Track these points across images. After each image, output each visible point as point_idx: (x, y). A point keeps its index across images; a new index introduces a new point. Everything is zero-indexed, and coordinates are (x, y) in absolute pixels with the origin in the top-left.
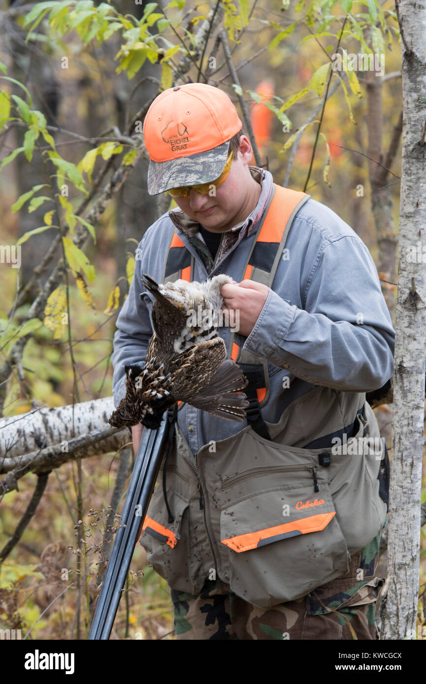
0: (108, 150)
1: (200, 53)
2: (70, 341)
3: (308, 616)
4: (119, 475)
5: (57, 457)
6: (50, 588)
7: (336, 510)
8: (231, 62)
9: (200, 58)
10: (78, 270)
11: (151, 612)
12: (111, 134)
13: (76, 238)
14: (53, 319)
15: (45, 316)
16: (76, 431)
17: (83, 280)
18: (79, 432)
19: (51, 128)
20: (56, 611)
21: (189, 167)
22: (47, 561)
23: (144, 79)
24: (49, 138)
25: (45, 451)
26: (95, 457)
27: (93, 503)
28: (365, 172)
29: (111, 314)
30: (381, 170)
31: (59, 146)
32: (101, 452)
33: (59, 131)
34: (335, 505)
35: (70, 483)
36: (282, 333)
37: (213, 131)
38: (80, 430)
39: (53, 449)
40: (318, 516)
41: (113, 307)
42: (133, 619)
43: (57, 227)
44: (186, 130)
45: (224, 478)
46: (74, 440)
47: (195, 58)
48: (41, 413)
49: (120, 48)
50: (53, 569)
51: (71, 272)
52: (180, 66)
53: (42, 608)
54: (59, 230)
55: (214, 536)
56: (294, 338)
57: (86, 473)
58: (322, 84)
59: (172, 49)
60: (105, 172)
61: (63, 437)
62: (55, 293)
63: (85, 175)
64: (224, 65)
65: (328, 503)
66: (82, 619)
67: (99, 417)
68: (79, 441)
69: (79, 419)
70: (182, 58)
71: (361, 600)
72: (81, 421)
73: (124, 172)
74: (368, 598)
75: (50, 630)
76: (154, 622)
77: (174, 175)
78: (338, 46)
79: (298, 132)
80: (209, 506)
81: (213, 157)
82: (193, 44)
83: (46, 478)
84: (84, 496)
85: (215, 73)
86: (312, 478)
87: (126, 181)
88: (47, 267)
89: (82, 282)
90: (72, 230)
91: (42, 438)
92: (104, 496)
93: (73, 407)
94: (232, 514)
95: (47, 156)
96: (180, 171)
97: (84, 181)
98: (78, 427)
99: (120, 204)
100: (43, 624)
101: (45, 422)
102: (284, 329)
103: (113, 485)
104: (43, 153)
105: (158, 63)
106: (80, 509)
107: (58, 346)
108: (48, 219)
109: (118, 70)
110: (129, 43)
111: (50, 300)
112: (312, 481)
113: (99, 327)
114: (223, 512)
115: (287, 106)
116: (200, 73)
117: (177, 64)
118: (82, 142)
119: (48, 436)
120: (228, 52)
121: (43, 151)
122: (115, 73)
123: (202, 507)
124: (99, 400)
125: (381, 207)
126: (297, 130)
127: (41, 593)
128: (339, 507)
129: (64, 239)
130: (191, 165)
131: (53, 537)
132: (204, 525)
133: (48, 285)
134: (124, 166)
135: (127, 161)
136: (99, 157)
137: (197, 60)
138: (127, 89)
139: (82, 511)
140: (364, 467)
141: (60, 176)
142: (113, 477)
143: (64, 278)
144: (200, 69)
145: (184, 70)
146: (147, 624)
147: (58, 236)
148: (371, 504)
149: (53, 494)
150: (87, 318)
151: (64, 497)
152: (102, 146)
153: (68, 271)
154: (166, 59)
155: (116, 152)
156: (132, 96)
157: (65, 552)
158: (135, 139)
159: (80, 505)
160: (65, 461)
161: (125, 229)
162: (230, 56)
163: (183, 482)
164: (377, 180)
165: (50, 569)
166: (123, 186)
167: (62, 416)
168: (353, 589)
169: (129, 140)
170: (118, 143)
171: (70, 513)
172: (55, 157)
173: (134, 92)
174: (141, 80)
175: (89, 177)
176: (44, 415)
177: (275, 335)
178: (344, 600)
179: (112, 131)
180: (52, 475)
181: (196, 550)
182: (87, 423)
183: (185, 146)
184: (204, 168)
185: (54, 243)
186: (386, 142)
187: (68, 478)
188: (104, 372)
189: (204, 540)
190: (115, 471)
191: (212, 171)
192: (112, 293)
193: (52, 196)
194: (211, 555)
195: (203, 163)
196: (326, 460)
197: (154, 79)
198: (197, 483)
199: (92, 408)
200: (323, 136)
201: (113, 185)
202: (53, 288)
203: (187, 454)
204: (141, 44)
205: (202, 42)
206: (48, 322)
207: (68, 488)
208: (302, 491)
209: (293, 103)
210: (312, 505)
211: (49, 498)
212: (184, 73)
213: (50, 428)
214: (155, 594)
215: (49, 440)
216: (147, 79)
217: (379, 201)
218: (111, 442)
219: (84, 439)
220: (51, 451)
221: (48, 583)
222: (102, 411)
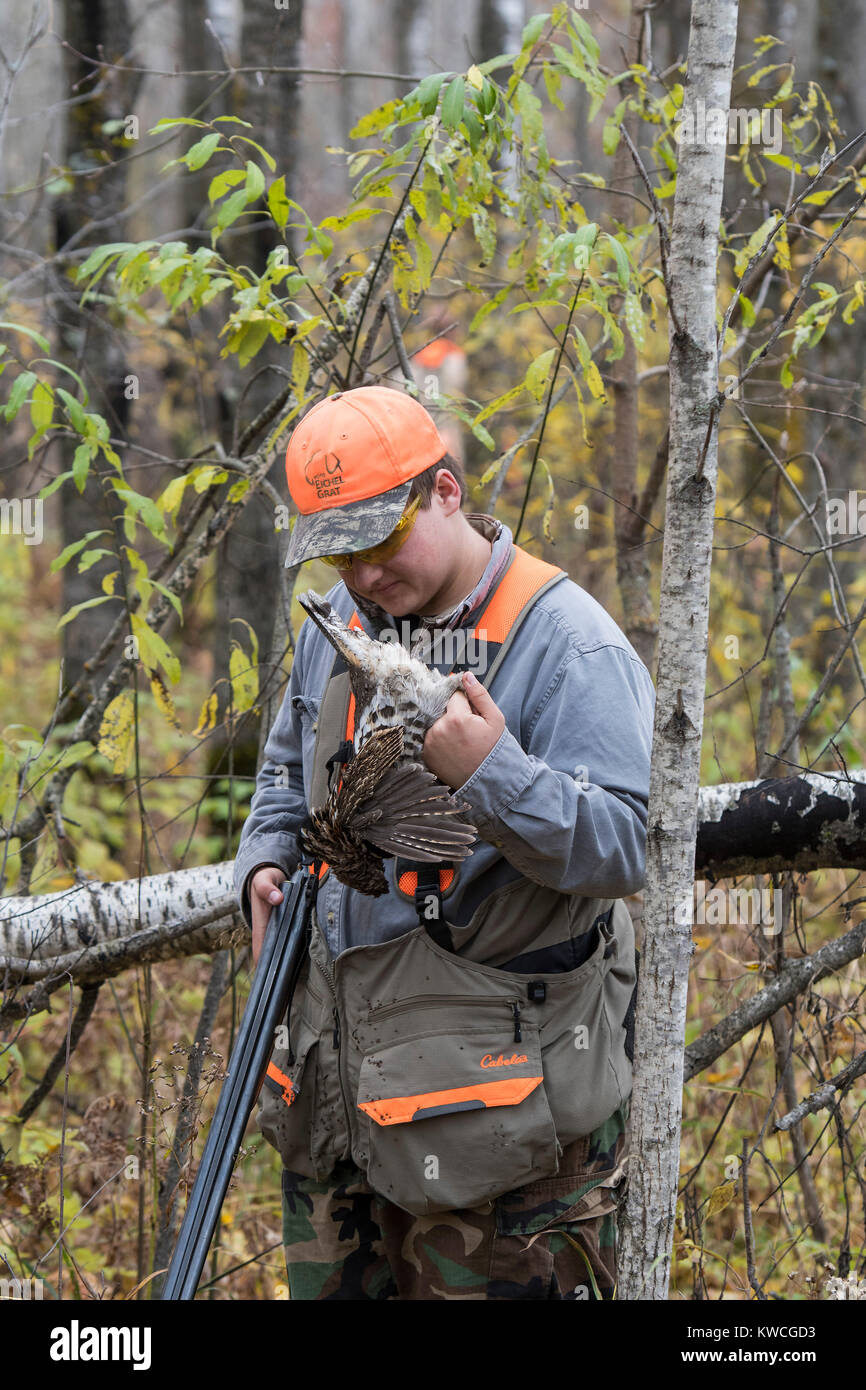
0: (205, 478)
1: (354, 328)
2: (137, 778)
3: (500, 1237)
4: (210, 991)
5: (112, 959)
6: (98, 1166)
7: (545, 1073)
8: (402, 344)
9: (353, 335)
10: (154, 667)
11: (255, 1207)
12: (212, 453)
13: (150, 616)
14: (112, 743)
15: (100, 737)
16: (144, 919)
17: (161, 682)
18: (148, 922)
19: (116, 442)
20: (106, 1202)
21: (340, 524)
22: (94, 1124)
23: (263, 368)
24: (113, 458)
25: (94, 951)
26: (173, 961)
27: (169, 1033)
28: (609, 521)
29: (203, 736)
30: (633, 519)
31: (129, 470)
32: (183, 953)
33: (128, 447)
34: (544, 1064)
35: (134, 1001)
36: (509, 798)
37: (383, 466)
38: (151, 920)
39: (107, 947)
40: (514, 1081)
41: (206, 725)
42: (227, 1217)
43: (123, 598)
44: (338, 465)
45: (375, 1005)
46: (140, 933)
47: (345, 337)
48: (90, 891)
49: (228, 319)
50: (104, 1137)
51: (142, 670)
52: (321, 349)
53: (85, 1196)
54: (126, 602)
55: (350, 1094)
56: (526, 808)
57: (160, 987)
58: (543, 382)
59: (309, 322)
60: (200, 513)
61: (123, 929)
62: (117, 701)
63: (167, 515)
64: (390, 348)
65: (533, 1062)
66: (146, 1216)
67: (181, 899)
68: (148, 936)
69: (149, 901)
70: (325, 337)
71: (588, 1211)
72: (153, 903)
73: (229, 514)
74: (600, 1207)
75: (96, 1231)
76: (261, 1224)
77: (316, 538)
78: (569, 323)
79: (504, 457)
80: (346, 1044)
81: (381, 507)
82: (343, 314)
83: (96, 993)
84: (154, 1022)
85: (375, 361)
86: (511, 1020)
87: (231, 528)
88: (105, 661)
89: (159, 685)
90: (144, 604)
91: (90, 929)
92: (187, 1023)
93: (140, 882)
94: (379, 1064)
95: (109, 485)
96: (324, 531)
97: (166, 527)
98: (147, 914)
99: (223, 564)
100: (87, 1222)
101: (96, 905)
102: (514, 793)
103: (200, 1007)
104: (104, 481)
105: (286, 342)
106: (147, 1043)
107: (120, 784)
108: (108, 584)
109: (224, 353)
110: (241, 311)
111: (108, 713)
112: (511, 1025)
113: (184, 756)
114: (366, 1059)
115: (487, 413)
116: (352, 360)
117: (316, 345)
118: (164, 464)
119: (99, 926)
120: (398, 329)
121: (104, 477)
122: (219, 358)
123: (337, 1045)
124: (181, 872)
125: (632, 577)
126: (503, 454)
127: (83, 1174)
128: (552, 1069)
129: (132, 616)
130: (342, 520)
131: (104, 1085)
132: (337, 1074)
133: (105, 689)
134: (229, 503)
135: (235, 496)
136: (189, 489)
137: (349, 340)
138: (236, 384)
139: (150, 1046)
140: (601, 1007)
141: (129, 518)
142: (200, 993)
143: (131, 677)
144: (352, 354)
145: (327, 355)
146: (249, 1225)
147: (123, 612)
148: (606, 1063)
149: (106, 1016)
150: (167, 741)
151: (123, 1023)
152: (194, 472)
153: (139, 667)
154: (299, 336)
155: (217, 481)
156: (245, 395)
157: (123, 1110)
158: (247, 462)
159: (147, 1037)
160: (125, 967)
161: (228, 604)
162: (399, 335)
163: (314, 1003)
164: (627, 535)
165: (97, 1137)
166: (227, 534)
167: (122, 896)
168: (575, 1194)
169: (239, 463)
170: (221, 468)
171: (132, 1050)
172: (123, 488)
173: (248, 388)
174: (259, 371)
175: (174, 520)
176: (95, 893)
177: (498, 799)
178: (559, 1212)
179: (212, 448)
180: (105, 988)
181: (324, 1111)
182: (162, 908)
183: (337, 491)
184: (361, 526)
185: (117, 623)
186: (642, 478)
187: (130, 994)
188: (190, 828)
189: (336, 1098)
190: (204, 983)
191: (374, 531)
192: (206, 703)
193: (116, 549)
194: (345, 1122)
195: (362, 518)
196: (538, 993)
197: (281, 369)
198: (332, 1007)
199: (170, 884)
200: (544, 464)
201: (211, 534)
202: (113, 694)
203: (324, 958)
204: (261, 312)
205: (357, 313)
206: (104, 747)
207: (130, 1009)
208: (496, 1038)
209: (496, 410)
210: (506, 1063)
211: (100, 1025)
212: (327, 360)
213: (104, 914)
214: (263, 1178)
215: (101, 933)
216: (269, 368)
217: (629, 569)
218: (198, 938)
219: (155, 932)
220: (104, 950)
221: (95, 1159)
222: (186, 889)
